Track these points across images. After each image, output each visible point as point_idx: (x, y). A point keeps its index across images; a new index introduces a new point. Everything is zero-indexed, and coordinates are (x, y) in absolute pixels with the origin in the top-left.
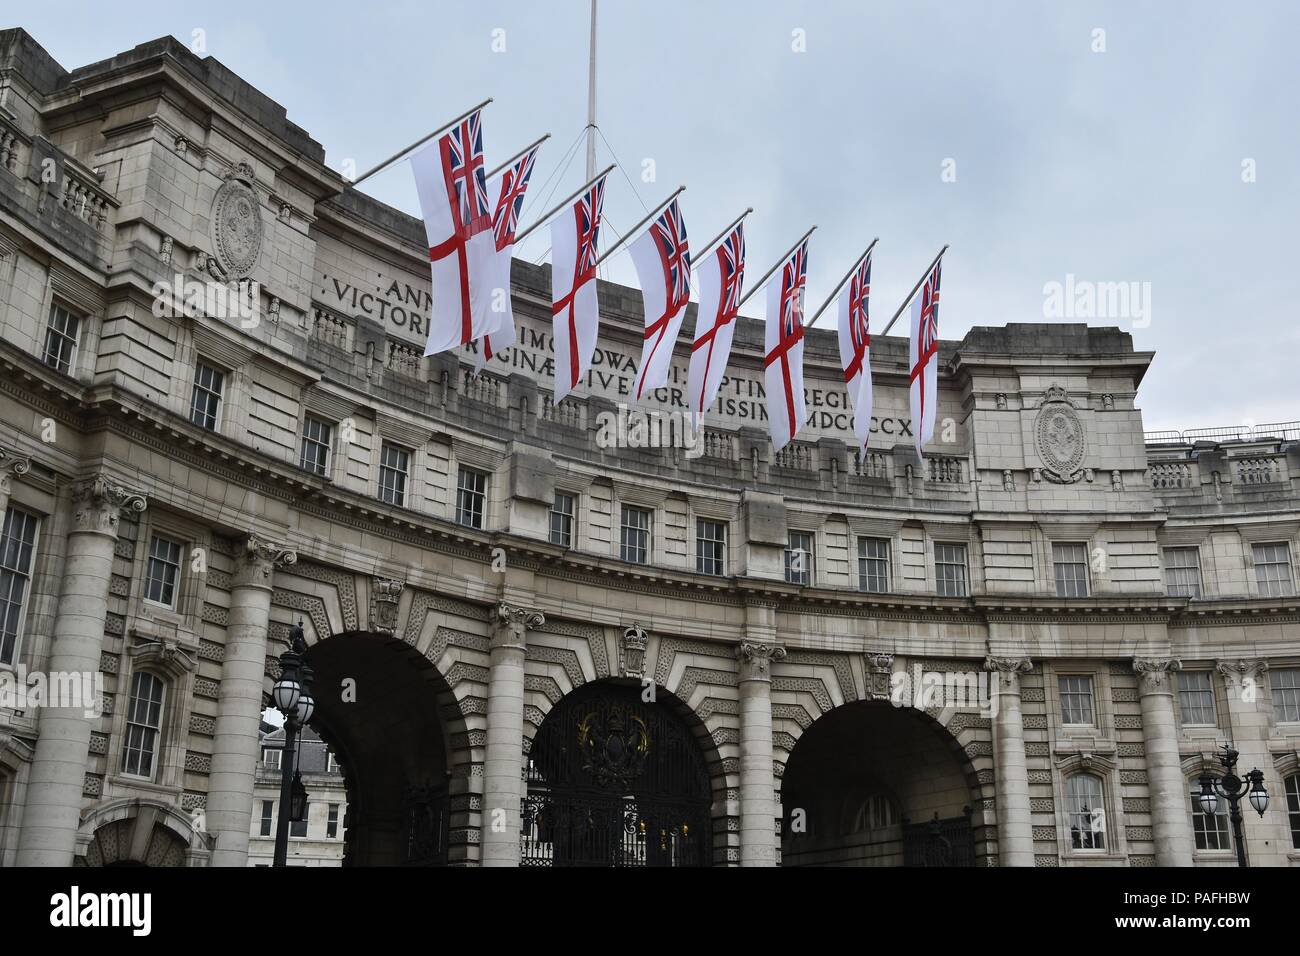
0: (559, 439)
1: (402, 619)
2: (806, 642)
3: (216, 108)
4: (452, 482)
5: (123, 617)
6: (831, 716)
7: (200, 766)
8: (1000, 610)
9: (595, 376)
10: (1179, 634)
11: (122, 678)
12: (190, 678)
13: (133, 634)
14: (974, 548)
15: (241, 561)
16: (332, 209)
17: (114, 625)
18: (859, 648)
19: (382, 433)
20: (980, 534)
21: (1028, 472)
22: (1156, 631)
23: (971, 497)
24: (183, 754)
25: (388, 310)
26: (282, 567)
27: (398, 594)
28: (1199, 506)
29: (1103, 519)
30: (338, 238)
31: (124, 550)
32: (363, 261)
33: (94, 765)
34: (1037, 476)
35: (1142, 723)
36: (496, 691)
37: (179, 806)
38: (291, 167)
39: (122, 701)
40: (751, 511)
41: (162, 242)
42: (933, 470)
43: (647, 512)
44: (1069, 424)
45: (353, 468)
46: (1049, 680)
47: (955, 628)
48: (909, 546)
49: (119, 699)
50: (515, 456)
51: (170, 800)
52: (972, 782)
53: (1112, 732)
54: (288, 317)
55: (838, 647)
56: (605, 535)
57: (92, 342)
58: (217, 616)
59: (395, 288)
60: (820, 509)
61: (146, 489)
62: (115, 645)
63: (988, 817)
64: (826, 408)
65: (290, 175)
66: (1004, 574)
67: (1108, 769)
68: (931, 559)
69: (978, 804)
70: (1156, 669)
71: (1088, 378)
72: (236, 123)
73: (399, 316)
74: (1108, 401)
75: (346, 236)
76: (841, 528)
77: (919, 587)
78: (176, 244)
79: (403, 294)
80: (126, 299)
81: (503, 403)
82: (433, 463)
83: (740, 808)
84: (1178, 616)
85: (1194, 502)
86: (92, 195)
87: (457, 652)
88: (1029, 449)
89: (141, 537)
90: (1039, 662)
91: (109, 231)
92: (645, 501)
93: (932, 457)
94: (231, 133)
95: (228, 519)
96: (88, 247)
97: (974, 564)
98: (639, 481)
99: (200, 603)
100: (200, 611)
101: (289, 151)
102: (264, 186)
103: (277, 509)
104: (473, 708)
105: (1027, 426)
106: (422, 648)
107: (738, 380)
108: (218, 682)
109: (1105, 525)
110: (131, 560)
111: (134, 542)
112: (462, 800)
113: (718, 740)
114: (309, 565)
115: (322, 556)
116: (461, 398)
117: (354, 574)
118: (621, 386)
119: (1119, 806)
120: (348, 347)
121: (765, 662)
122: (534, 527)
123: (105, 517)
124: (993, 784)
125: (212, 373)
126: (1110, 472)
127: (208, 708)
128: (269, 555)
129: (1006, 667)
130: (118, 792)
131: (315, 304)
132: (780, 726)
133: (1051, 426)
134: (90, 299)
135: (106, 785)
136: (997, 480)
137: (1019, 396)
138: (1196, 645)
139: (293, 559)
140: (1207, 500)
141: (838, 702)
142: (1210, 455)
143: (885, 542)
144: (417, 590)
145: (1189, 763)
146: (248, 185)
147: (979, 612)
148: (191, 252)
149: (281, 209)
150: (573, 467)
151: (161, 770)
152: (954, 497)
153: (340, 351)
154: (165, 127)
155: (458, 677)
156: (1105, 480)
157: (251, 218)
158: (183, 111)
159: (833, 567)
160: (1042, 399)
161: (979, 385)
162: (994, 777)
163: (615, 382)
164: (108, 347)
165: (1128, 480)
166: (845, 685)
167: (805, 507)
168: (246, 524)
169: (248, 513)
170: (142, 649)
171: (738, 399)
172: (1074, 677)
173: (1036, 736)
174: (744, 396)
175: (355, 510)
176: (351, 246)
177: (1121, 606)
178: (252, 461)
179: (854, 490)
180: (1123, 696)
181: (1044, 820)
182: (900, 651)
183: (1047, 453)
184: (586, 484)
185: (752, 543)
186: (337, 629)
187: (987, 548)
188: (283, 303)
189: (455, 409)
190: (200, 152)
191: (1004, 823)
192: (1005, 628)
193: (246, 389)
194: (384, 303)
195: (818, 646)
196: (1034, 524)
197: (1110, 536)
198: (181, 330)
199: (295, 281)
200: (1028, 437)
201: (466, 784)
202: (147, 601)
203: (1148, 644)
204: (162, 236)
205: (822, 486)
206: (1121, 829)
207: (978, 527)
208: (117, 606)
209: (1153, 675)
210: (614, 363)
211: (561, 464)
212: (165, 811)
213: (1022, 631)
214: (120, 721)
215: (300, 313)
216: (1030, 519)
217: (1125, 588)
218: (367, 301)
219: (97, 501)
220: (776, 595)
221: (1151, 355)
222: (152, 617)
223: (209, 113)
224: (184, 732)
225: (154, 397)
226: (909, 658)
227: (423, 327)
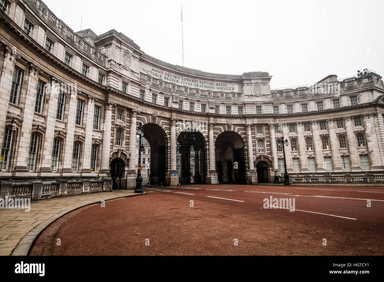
0: (179, 93)
1: (157, 121)
2: (218, 122)
3: (122, 41)
4: (163, 100)
5: (114, 122)
6: (222, 133)
7: (128, 144)
8: (248, 117)
9: (185, 83)
10: (275, 120)
11: (115, 131)
12: (125, 131)
13: (116, 124)
14: (244, 107)
15: (131, 113)
16: (142, 57)
17: (113, 123)
18: (226, 123)
19: (152, 92)
20: (245, 105)
21: (252, 95)
22: (272, 119)
23: (243, 99)
24: (125, 142)
25: (152, 73)
26: (138, 114)
27: (156, 117)
28: (279, 100)
29: (264, 102)
30: (143, 62)
31: (113, 112)
32: (147, 65)
33: (111, 144)
34: (254, 96)
35: (269, 133)
36: (171, 131)
37: (125, 150)
38: (135, 50)
39: (115, 135)
40: (210, 103)
41: (115, 63)
42: (238, 96)
43: (194, 103)
44: (259, 88)
45: (148, 98)
46: (255, 127)
47: (241, 120)
48: (234, 107)
49: (114, 134)
50: (173, 95)
51: (123, 149)
52: (244, 143)
53: (265, 135)
54: (136, 75)
55: (223, 123)
56: (187, 107)
57: (105, 80)
58: (129, 122)
59: (153, 70)
60: (220, 102)
61: (116, 102)
62: (113, 126)
63: (246, 148)
64: (221, 86)
65: (135, 52)
66: (249, 111)
67: (264, 140)
68: (237, 109)
69: (245, 146)
70: (272, 125)
71: (262, 80)
72: (125, 43)
73: (153, 74)
74: (265, 84)
75: (145, 61)
76: (224, 105)
77: (236, 114)
78: (117, 63)
79: (154, 71)
80: (110, 73)
81: (171, 87)
82: (160, 97)
83: (209, 147)
84: (275, 117)
85: (278, 99)
86: (104, 56)
87: (165, 125)
88: (252, 92)
89: (116, 110)
90: (254, 124)
91: (107, 62)
92: (193, 101)
93: (237, 93)
94: (125, 45)
95: (129, 106)
96: (104, 64)
97: (244, 110)
98: (192, 99)
99: (126, 120)
100: (126, 121)
101: (134, 48)
102: (131, 54)
103: (136, 105)
104: (168, 134)
105: (252, 88)
106: (160, 125)
107: (207, 82)
108: (129, 131)
109: (264, 103)
110: (115, 113)
111: (115, 111)
112: (167, 148)
113: (205, 137)
114: (142, 113)
115: (144, 112)
116: (164, 87)
117: (149, 114)
118: (189, 84)
119: (266, 146)
120: (146, 79)
121: (212, 126)
122: (176, 106)
123: (110, 107)
124: (247, 143)
125: (125, 84)
126: (265, 95)
127: (128, 135)
128: (136, 112)
129: (249, 125)
130: (115, 148)
131: (140, 73)
132: (215, 135)
133: (256, 88)
134: (105, 73)
135: (114, 147)
136: (248, 97)
137: (251, 83)
138: (278, 121)
139: (140, 112)
140: (280, 99)
141: (223, 131)
142: (281, 92)
143: (230, 107)
144: (159, 116)
145: (276, 139)
146: (128, 54)
147: (245, 117)
148: (120, 65)
149: (134, 57)
150: (182, 97)
151: (122, 145)
152: (241, 100)
153: (145, 80)
154: (114, 44)
155: (166, 129)
156: (264, 96)
157: (129, 59)
158: (117, 42)
159: (222, 111)
160: (255, 84)
161: (245, 82)
162: (247, 142)
163: (188, 83)
164: (108, 80)
165: (268, 96)
166: (224, 129)
167: (218, 102)
168: (132, 107)
169: (132, 106)
170: (117, 127)
171: (207, 85)
172: (259, 126)
173: (253, 135)
174: (208, 85)
175: (149, 105)
176: (145, 63)
177: (267, 115)
178: (132, 98)
179: (225, 99)
180: (266, 129)
181: (254, 148)
182: (233, 123)
183: (255, 92)
184: (184, 99)
185: (210, 108)
187: (246, 107)
188: (135, 73)
189: (163, 88)
190: (120, 48)
191: (248, 148)
192: (248, 119)
193: (130, 86)
194: (151, 72)
195: (220, 123)
196: (253, 104)
197: (265, 105)
198: (119, 77)
199: (137, 69)
200: (252, 90)
201: (168, 145)
202: (118, 119)
203: (271, 121)
204: (115, 62)
205: (220, 98)
206: (266, 149)
207: (245, 104)
208: (113, 120)
209: (271, 126)
210: (188, 80)
211: (180, 96)
212: (123, 150)
213: (251, 120)
214: (115, 137)
215: (138, 74)
216: (253, 103)
217: (267, 113)
218: (148, 72)
219: (108, 105)
220: (214, 115)
221: (272, 76)
222: (118, 122)
223: (121, 42)
224: (125, 139)
225: (116, 88)
226: (234, 125)
227: (157, 76)
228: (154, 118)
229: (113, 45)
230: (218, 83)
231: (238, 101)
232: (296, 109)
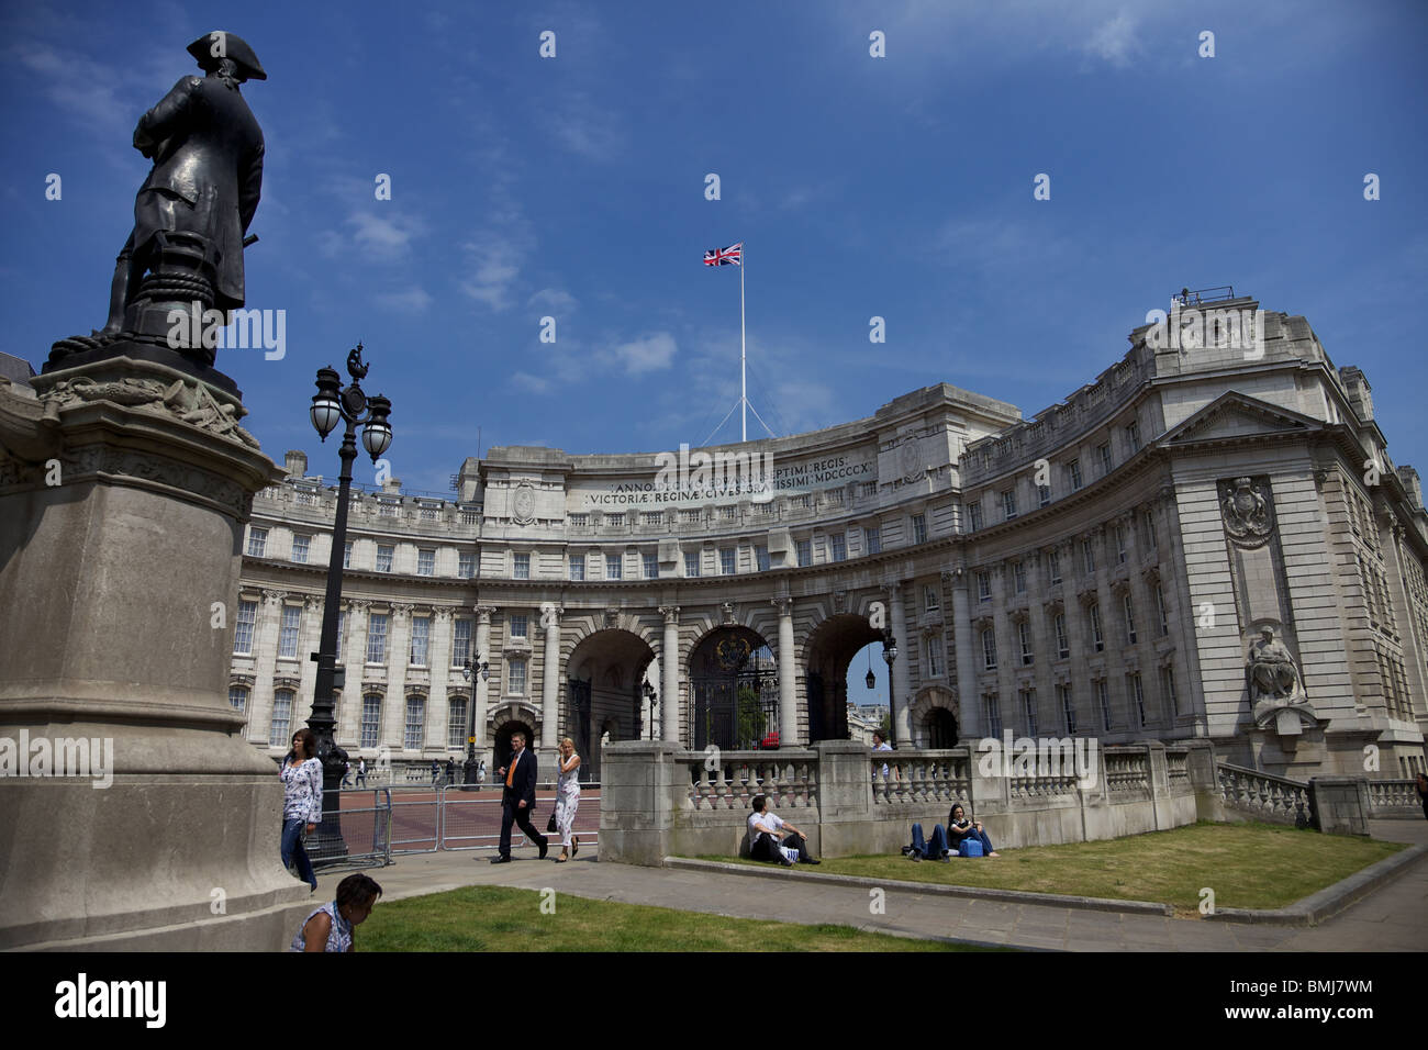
0: (688, 530)
1: (621, 622)
2: (809, 592)
3: (507, 466)
4: (641, 563)
5: (502, 646)
6: (822, 625)
7: (539, 688)
10: (967, 553)
11: (502, 665)
12: (532, 660)
13: (504, 651)
14: (879, 528)
16: (581, 471)
17: (498, 648)
18: (831, 591)
19: (605, 553)
20: (879, 520)
21: (899, 481)
22: (953, 555)
23: (880, 500)
24: (531, 685)
25: (617, 499)
26: (562, 615)
27: (616, 613)
28: (978, 477)
29: (928, 498)
30: (591, 479)
31: (496, 624)
32: (604, 483)
33: (495, 693)
34: (903, 482)
35: (949, 607)
36: (666, 641)
37: (530, 703)
38: (546, 470)
40: (770, 538)
42: (864, 491)
43: (731, 550)
44: (914, 449)
45: (592, 570)
46: (914, 590)
47: (871, 572)
48: (853, 534)
49: (502, 672)
50: (660, 545)
51: (526, 701)
53: (942, 612)
54: (556, 525)
55: (821, 592)
56: (712, 565)
58: (539, 637)
59: (620, 488)
60: (808, 527)
61: (497, 605)
62: (498, 655)
64: (828, 470)
65: (549, 472)
66: (890, 538)
67: (942, 632)
68: (862, 538)
71: (926, 418)
72: (517, 466)
73: (623, 498)
74: (935, 428)
75: (594, 477)
76: (822, 533)
77: (859, 554)
78: (501, 518)
79: (624, 489)
80: (481, 546)
81: (662, 522)
82: (632, 558)
83: (779, 674)
84: (967, 544)
85: (977, 475)
86: (472, 514)
87: (647, 629)
88: (899, 468)
90: (905, 583)
91: (481, 522)
92: (729, 545)
93: (863, 484)
94: (518, 470)
95: (535, 605)
96: (472, 531)
97: (881, 536)
99: (533, 634)
100: (533, 637)
101: (543, 465)
102: (537, 482)
103: (557, 595)
104: (657, 649)
105: (898, 455)
106: (632, 631)
107: (787, 470)
108: (542, 659)
109: (930, 502)
110: (501, 627)
111: (501, 621)
113: (771, 645)
114: (578, 611)
115: (581, 607)
116: (641, 527)
117: (596, 610)
120: (587, 524)
122: (671, 572)
123: (484, 617)
125: (523, 558)
127: (540, 668)
128: (553, 613)
129: (891, 588)
130: (504, 700)
131: (570, 515)
132: (799, 634)
134: (473, 548)
135: (499, 699)
136: (889, 488)
138: (977, 557)
139: (563, 612)
140: (981, 472)
141: (824, 618)
142: (984, 445)
143: (842, 535)
145: (976, 623)
146: (526, 487)
148: (507, 519)
149: (548, 486)
150: (692, 541)
151: (525, 691)
152: (871, 503)
153: (583, 527)
154: (492, 481)
155: (650, 639)
157: (530, 495)
158: (499, 471)
159: (818, 553)
160: (904, 438)
161: (882, 439)
166: (828, 611)
167: (801, 528)
168: (543, 605)
169: (543, 601)
171: (786, 479)
173: (912, 620)
175: (589, 587)
176: (598, 479)
177: (939, 544)
178: (536, 584)
179: (827, 512)
180: (945, 593)
182: (849, 588)
183: (906, 468)
184: (701, 546)
185: (769, 554)
186: (593, 630)
187: (884, 526)
188: (552, 521)
189: (638, 532)
190: (507, 482)
192: (891, 567)
193: (538, 559)
194: (615, 497)
195: (811, 593)
196: (901, 509)
197: (933, 507)
198: (503, 548)
199: (555, 510)
200: (899, 462)
202: (511, 637)
203: (954, 565)
204: (495, 518)
207: (880, 516)
208: (496, 642)
209: (953, 580)
211: (686, 541)
212: (524, 704)
213: (898, 567)
215: (562, 521)
216: (900, 506)
217: (941, 534)
218: (607, 499)
219: (480, 613)
220: (782, 575)
222: (513, 643)
225: (498, 575)
226: (855, 590)
227: (634, 499)
228: (610, 618)
229: (489, 485)
230: (819, 460)
231: (862, 511)
232: (1022, 503)
